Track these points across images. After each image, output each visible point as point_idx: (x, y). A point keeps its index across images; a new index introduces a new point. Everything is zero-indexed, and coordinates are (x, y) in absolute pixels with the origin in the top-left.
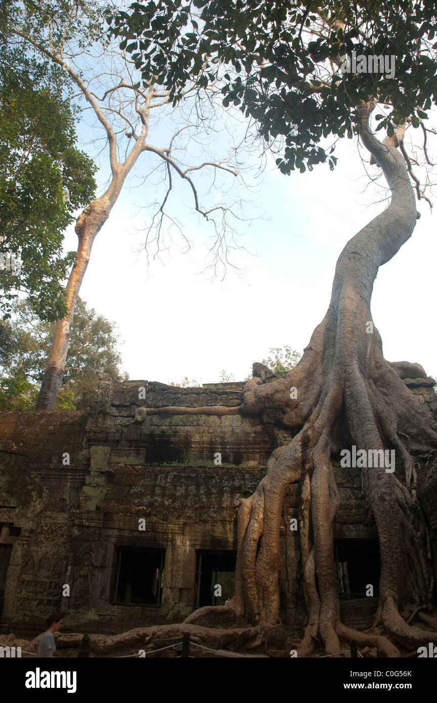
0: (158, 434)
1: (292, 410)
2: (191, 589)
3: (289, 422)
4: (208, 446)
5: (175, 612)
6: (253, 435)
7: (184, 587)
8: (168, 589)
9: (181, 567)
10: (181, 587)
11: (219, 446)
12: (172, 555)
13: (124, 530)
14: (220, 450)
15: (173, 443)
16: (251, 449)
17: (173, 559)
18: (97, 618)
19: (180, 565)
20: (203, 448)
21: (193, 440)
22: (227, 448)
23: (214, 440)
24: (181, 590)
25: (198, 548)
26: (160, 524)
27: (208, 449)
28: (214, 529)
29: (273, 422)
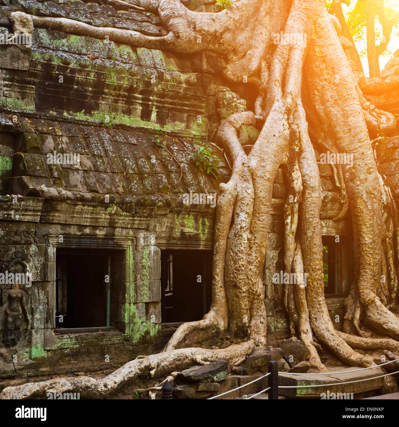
0: (59, 66)
1: (239, 59)
2: (157, 302)
3: (234, 75)
4: (126, 94)
5: (143, 334)
6: (185, 86)
7: (151, 301)
8: (132, 305)
9: (146, 275)
10: (148, 301)
11: (140, 96)
12: (134, 259)
13: (70, 225)
14: (140, 102)
15: (78, 83)
16: (179, 105)
17: (136, 264)
18: (44, 354)
19: (145, 272)
20: (119, 96)
21: (108, 81)
22: (150, 100)
23: (135, 86)
24: (147, 304)
25: (164, 248)
26: (122, 216)
27: (125, 99)
28: (184, 223)
29: (213, 71)
